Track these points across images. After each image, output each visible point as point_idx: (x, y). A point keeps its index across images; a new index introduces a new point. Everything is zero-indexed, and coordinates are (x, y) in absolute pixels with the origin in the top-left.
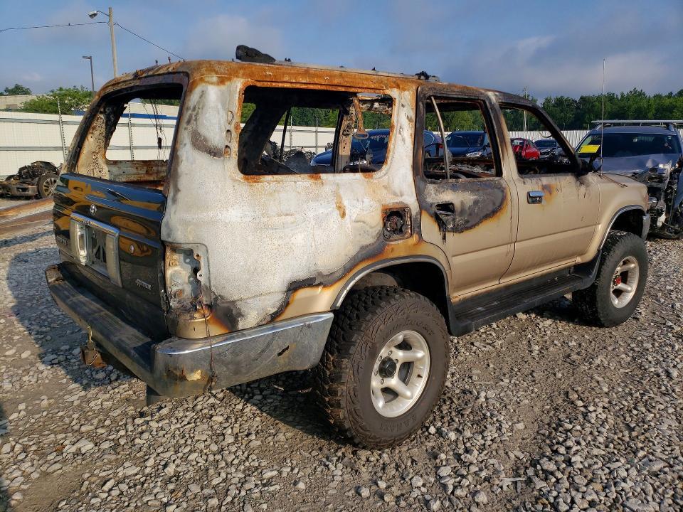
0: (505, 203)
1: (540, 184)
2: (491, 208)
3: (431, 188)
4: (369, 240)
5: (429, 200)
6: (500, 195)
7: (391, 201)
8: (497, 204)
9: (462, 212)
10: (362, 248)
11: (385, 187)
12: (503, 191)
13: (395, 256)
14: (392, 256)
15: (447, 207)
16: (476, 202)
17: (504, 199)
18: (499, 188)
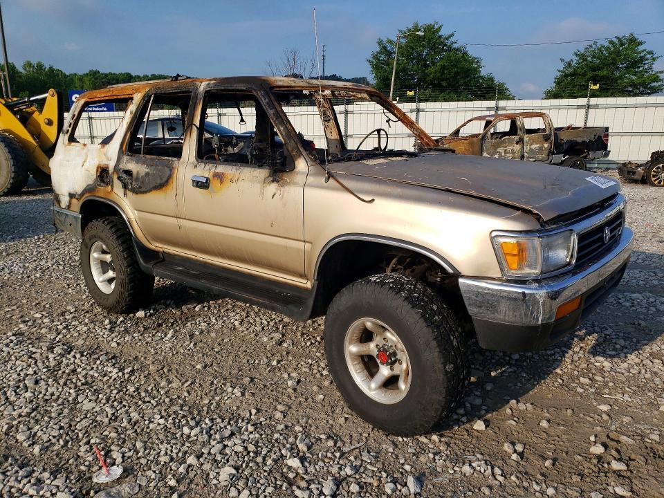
0: (171, 181)
1: (213, 170)
2: (159, 182)
3: (125, 158)
4: (91, 182)
5: (121, 166)
6: (168, 172)
7: (104, 162)
8: (164, 179)
9: (137, 179)
10: (88, 186)
11: (105, 154)
12: (171, 170)
13: (100, 195)
14: (97, 194)
15: (129, 173)
16: (147, 174)
17: (170, 177)
18: (169, 167)
